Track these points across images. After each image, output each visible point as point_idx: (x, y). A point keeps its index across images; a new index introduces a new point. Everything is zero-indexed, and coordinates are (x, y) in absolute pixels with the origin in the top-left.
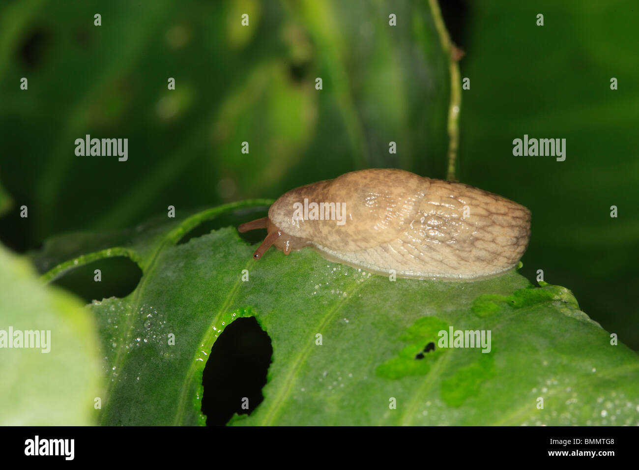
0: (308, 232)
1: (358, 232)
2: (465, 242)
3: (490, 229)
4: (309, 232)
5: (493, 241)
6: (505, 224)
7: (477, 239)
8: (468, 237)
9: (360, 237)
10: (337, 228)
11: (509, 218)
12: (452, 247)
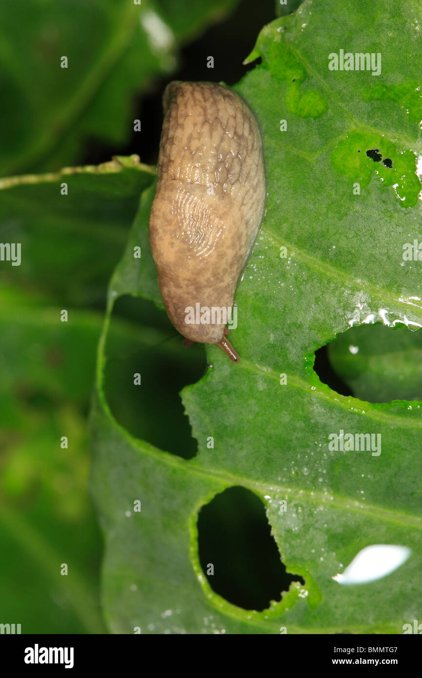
0: (228, 300)
1: (233, 245)
2: (240, 145)
3: (225, 122)
4: (228, 298)
5: (235, 118)
6: (214, 108)
7: (235, 133)
8: (235, 141)
9: (238, 243)
10: (227, 267)
11: (208, 104)
12: (246, 157)
